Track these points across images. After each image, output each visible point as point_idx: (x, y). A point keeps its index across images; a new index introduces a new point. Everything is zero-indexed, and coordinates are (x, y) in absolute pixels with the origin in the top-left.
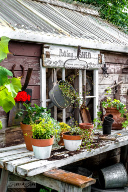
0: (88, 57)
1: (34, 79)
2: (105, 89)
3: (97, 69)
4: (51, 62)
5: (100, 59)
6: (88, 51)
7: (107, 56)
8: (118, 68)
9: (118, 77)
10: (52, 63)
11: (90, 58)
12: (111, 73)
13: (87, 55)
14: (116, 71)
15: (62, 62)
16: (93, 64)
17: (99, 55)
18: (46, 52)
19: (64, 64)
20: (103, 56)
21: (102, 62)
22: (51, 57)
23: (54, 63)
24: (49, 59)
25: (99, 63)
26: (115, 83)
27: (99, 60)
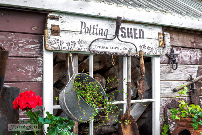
0: (138, 36)
1: (29, 72)
2: (173, 88)
3: (158, 56)
4: (62, 43)
5: (162, 40)
6: (138, 27)
7: (175, 37)
8: (197, 55)
9: (197, 69)
10: (65, 45)
11: (143, 38)
12: (184, 63)
13: (135, 34)
14: (193, 60)
15: (85, 42)
16: (149, 48)
17: (159, 34)
18: (52, 26)
19: (90, 46)
20: (168, 35)
21: (165, 45)
22: (61, 33)
23: (68, 44)
24: (58, 38)
25: (160, 47)
26: (191, 79)
27: (159, 41)
